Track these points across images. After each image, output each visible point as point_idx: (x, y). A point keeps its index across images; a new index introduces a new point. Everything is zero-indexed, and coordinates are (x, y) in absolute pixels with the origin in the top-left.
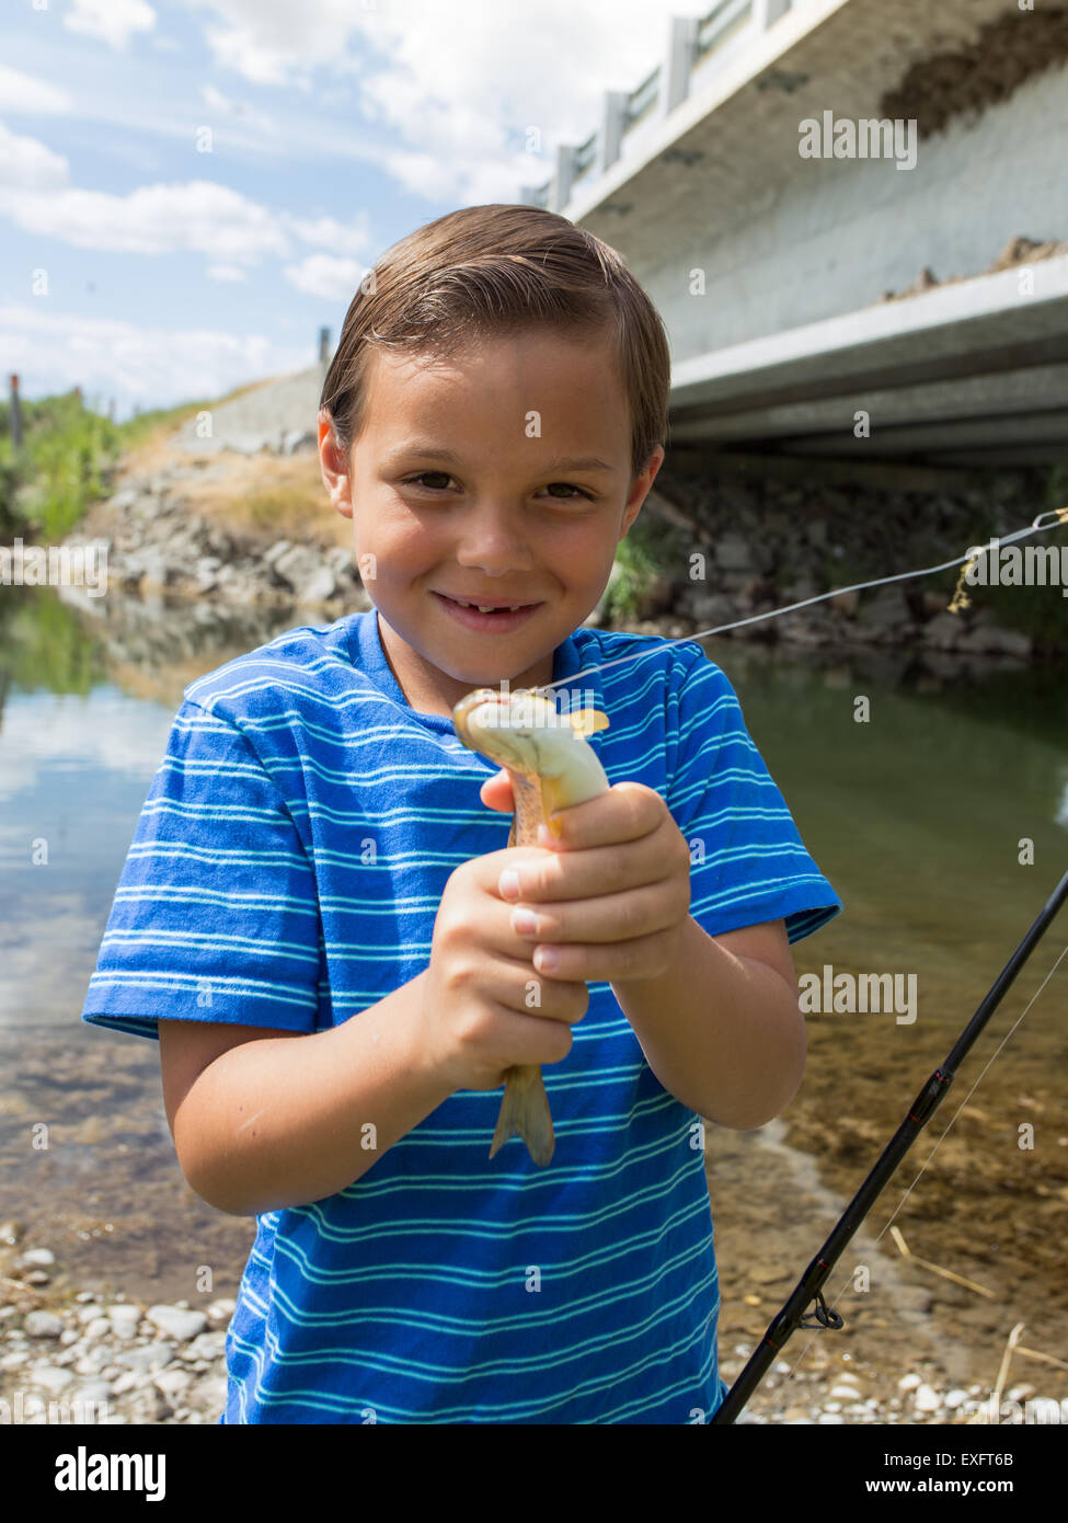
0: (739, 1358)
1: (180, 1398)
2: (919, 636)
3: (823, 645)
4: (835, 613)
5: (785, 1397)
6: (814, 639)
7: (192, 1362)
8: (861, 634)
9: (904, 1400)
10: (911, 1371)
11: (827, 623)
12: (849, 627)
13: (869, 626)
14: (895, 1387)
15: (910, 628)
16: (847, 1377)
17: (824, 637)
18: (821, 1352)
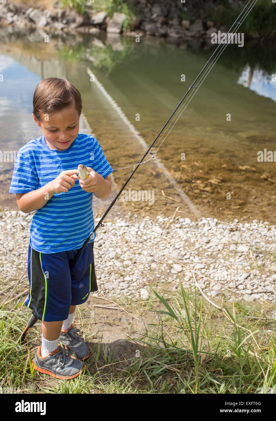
0: (129, 215)
1: (26, 226)
2: (205, 34)
3: (179, 38)
4: (183, 28)
5: (136, 221)
6: (177, 36)
7: (27, 220)
8: (189, 34)
9: (157, 220)
10: (160, 215)
11: (181, 31)
12: (186, 32)
13: (192, 31)
14: (156, 218)
15: (203, 32)
16: (148, 217)
17: (180, 35)
18: (144, 213)
